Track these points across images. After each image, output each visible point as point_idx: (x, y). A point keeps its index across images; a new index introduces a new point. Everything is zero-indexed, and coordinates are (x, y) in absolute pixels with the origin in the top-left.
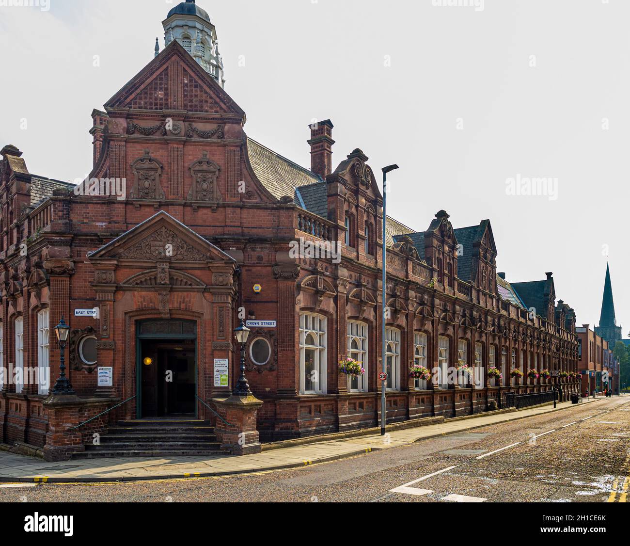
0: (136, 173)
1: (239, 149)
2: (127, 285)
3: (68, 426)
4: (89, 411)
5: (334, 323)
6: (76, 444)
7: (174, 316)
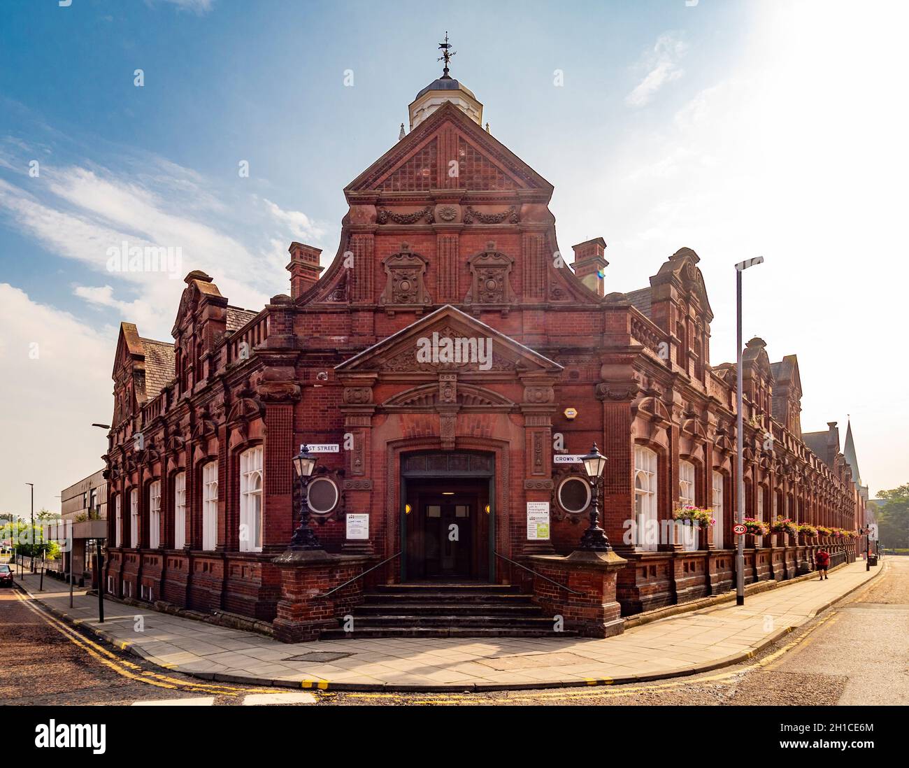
0: (389, 272)
1: (543, 235)
2: (391, 406)
3: (314, 592)
4: (341, 572)
5: (668, 462)
6: (326, 618)
7: (461, 447)
